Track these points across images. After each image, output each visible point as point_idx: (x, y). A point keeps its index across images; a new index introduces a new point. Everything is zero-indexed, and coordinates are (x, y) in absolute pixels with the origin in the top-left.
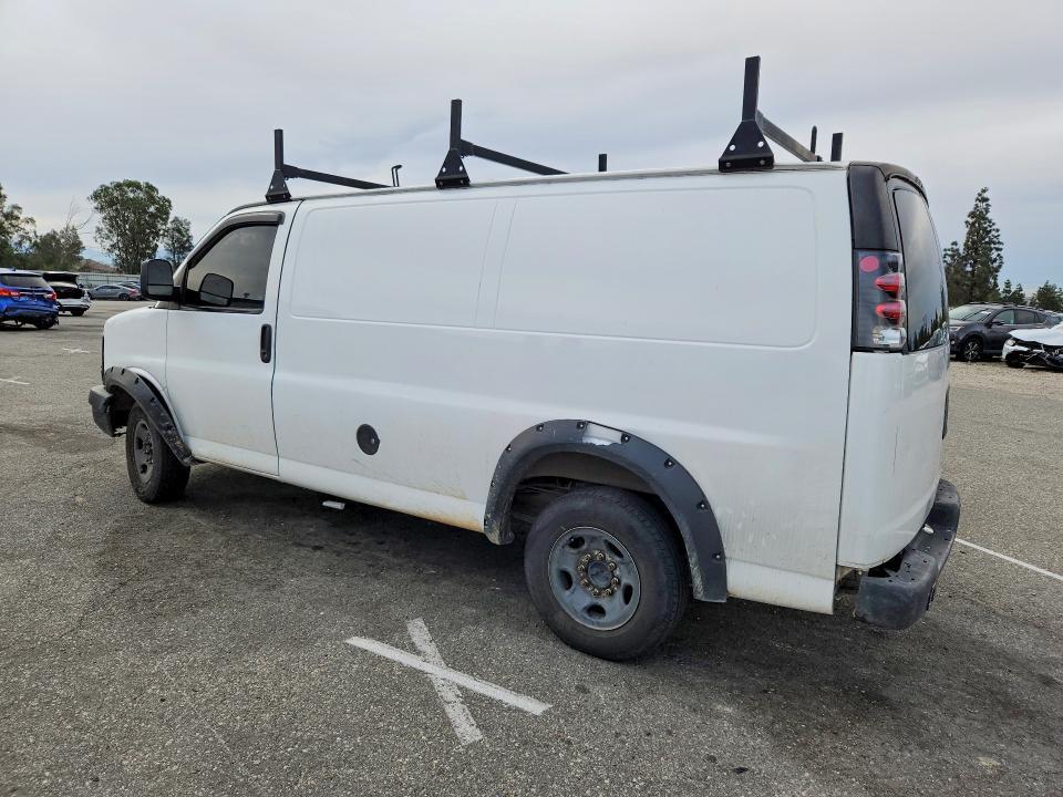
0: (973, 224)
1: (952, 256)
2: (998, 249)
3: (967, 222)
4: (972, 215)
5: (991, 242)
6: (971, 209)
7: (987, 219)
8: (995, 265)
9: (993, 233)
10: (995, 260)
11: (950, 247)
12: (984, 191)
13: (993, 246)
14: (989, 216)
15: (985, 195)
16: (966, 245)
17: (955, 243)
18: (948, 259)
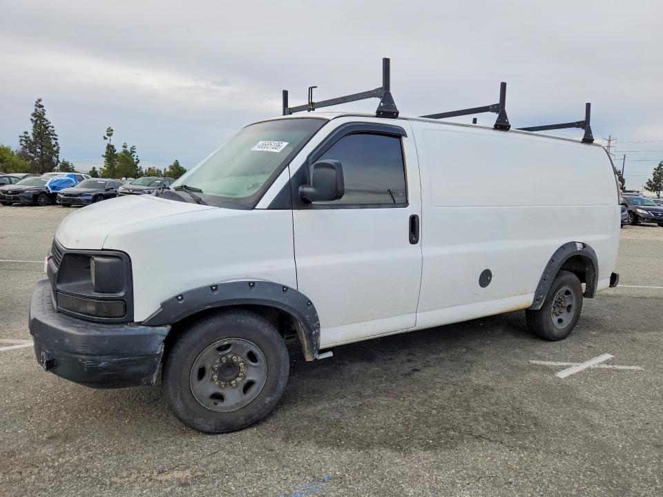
0: (36, 121)
1: (26, 141)
2: (55, 139)
3: (32, 119)
4: (34, 115)
5: (50, 134)
6: (33, 111)
7: (45, 119)
8: (55, 149)
9: (50, 128)
10: (54, 146)
11: (23, 135)
12: (40, 100)
13: (51, 137)
14: (45, 117)
15: (41, 103)
16: (33, 134)
17: (26, 133)
18: (23, 143)
